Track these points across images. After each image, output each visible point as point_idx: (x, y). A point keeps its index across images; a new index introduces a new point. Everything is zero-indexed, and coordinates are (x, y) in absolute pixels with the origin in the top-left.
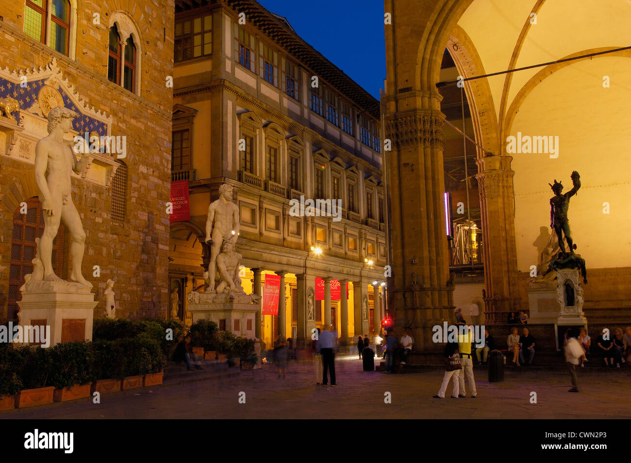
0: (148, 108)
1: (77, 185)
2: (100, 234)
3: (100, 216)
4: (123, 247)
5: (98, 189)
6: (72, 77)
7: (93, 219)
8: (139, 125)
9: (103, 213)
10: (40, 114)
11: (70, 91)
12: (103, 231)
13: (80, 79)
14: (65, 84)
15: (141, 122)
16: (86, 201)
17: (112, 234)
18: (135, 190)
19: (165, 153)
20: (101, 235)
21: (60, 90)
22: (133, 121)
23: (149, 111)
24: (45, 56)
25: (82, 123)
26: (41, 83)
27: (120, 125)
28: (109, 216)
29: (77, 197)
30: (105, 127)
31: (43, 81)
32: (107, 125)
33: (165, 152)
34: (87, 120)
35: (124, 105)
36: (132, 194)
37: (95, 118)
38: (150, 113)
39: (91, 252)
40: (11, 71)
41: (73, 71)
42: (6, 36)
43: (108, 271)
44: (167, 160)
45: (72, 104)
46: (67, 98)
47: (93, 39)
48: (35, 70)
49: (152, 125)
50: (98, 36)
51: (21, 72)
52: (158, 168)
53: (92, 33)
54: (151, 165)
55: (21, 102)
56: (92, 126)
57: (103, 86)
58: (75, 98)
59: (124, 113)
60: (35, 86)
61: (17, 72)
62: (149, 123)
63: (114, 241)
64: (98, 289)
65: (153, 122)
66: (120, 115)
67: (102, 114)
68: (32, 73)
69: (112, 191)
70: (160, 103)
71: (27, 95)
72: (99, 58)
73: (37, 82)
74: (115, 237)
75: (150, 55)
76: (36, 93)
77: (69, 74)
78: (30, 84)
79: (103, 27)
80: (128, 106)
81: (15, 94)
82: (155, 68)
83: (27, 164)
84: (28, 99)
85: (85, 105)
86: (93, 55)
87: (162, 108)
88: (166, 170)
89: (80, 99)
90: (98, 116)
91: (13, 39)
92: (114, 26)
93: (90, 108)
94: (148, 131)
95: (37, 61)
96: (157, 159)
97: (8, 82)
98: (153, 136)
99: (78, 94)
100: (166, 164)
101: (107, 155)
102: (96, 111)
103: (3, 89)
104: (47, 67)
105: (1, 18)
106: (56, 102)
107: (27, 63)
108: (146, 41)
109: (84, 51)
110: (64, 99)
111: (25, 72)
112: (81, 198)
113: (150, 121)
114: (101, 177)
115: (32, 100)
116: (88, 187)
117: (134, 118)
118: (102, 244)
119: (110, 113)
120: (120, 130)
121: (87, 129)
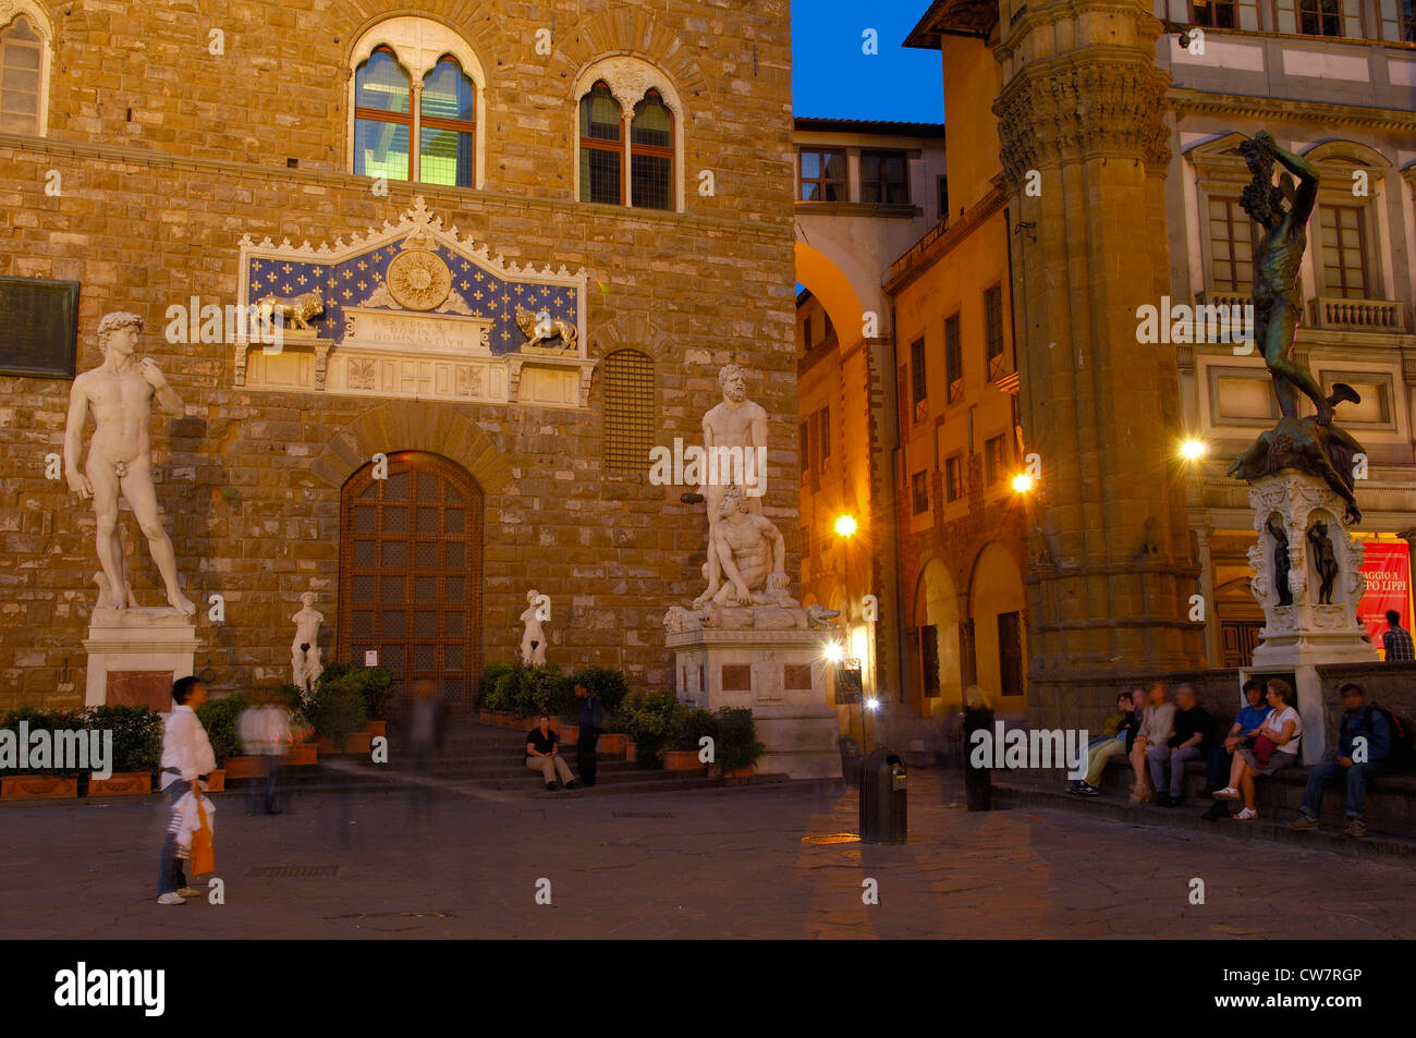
0: (704, 227)
1: (497, 418)
2: (569, 502)
3: (570, 467)
4: (642, 523)
5: (559, 418)
6: (473, 219)
7: (548, 476)
8: (679, 268)
9: (576, 462)
10: (392, 305)
11: (465, 248)
12: (577, 497)
13: (495, 218)
14: (449, 237)
15: (686, 262)
16: (526, 446)
17: (612, 499)
18: (673, 402)
19: (771, 312)
20: (572, 504)
21: (443, 252)
22: (660, 266)
23: (711, 234)
24: (399, 199)
25: (506, 299)
26: (391, 250)
27: (614, 280)
28: (596, 466)
29: (501, 440)
30: (571, 294)
31: (397, 244)
32: (575, 290)
33: (771, 309)
34: (519, 290)
35: (629, 238)
36: (665, 413)
37: (538, 282)
38: (716, 237)
39: (546, 539)
40: (315, 247)
41: (475, 207)
42: (308, 190)
43: (600, 573)
44: (778, 325)
45: (475, 269)
46: (461, 260)
47: (525, 134)
48: (371, 230)
49: (724, 261)
50: (543, 124)
51: (339, 242)
52: (749, 347)
53: (522, 122)
54: (724, 346)
55: (348, 294)
56: (532, 299)
57: (560, 217)
58: (480, 257)
59: (629, 254)
60: (377, 258)
61: (331, 245)
62: (711, 259)
63: (613, 512)
64: (571, 609)
65: (724, 254)
66: (617, 260)
67: (555, 270)
68: (365, 236)
69: (608, 413)
70: (748, 209)
71: (363, 276)
72: (546, 165)
73: (382, 251)
74: (616, 503)
75: (709, 114)
76: (382, 268)
77: (464, 216)
78: (366, 257)
79: (551, 101)
80: (641, 237)
81: (332, 283)
82: (727, 139)
83: (366, 399)
84: (362, 286)
85: (506, 265)
86: (528, 165)
87: (755, 217)
88: (776, 346)
89: (491, 256)
90: (546, 276)
91: (322, 191)
92: (601, 89)
93: (521, 267)
94: (711, 275)
95: (380, 214)
96: (745, 329)
97: (313, 266)
98: (727, 283)
99: (486, 248)
100: (775, 335)
101: (557, 350)
102: (539, 269)
103: (303, 280)
104: (402, 218)
105: (292, 163)
106: (426, 275)
107: (355, 222)
108: (693, 92)
109: (504, 162)
110: (455, 263)
111: (347, 241)
112: (511, 440)
113: (714, 254)
114: (565, 392)
115: (373, 285)
116: (529, 418)
117: (663, 257)
118: (578, 522)
119: (580, 264)
120: (617, 291)
121: (519, 307)
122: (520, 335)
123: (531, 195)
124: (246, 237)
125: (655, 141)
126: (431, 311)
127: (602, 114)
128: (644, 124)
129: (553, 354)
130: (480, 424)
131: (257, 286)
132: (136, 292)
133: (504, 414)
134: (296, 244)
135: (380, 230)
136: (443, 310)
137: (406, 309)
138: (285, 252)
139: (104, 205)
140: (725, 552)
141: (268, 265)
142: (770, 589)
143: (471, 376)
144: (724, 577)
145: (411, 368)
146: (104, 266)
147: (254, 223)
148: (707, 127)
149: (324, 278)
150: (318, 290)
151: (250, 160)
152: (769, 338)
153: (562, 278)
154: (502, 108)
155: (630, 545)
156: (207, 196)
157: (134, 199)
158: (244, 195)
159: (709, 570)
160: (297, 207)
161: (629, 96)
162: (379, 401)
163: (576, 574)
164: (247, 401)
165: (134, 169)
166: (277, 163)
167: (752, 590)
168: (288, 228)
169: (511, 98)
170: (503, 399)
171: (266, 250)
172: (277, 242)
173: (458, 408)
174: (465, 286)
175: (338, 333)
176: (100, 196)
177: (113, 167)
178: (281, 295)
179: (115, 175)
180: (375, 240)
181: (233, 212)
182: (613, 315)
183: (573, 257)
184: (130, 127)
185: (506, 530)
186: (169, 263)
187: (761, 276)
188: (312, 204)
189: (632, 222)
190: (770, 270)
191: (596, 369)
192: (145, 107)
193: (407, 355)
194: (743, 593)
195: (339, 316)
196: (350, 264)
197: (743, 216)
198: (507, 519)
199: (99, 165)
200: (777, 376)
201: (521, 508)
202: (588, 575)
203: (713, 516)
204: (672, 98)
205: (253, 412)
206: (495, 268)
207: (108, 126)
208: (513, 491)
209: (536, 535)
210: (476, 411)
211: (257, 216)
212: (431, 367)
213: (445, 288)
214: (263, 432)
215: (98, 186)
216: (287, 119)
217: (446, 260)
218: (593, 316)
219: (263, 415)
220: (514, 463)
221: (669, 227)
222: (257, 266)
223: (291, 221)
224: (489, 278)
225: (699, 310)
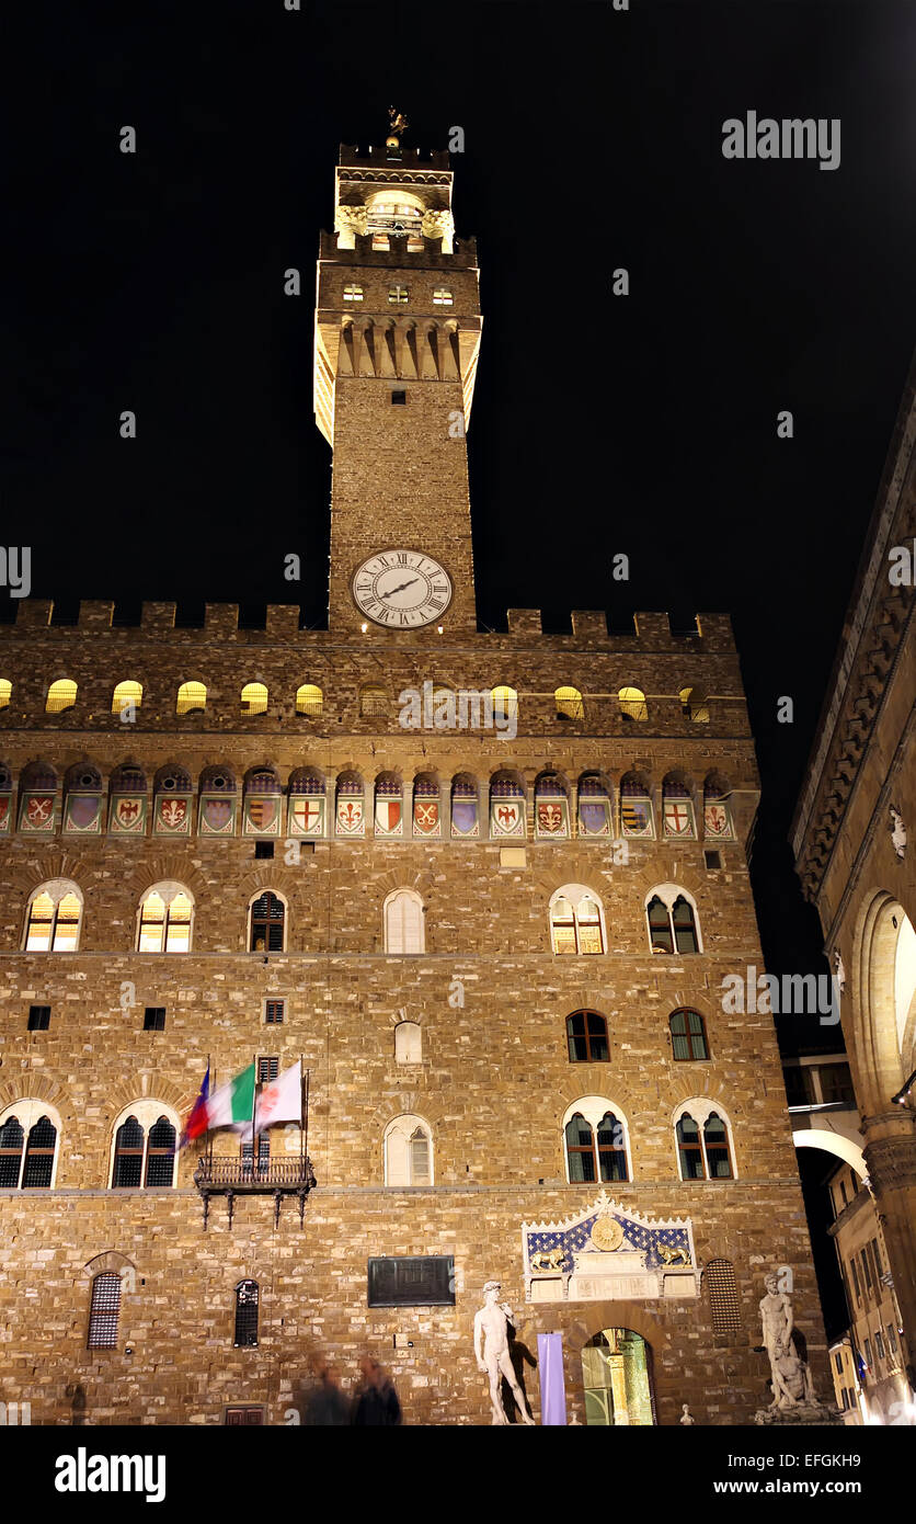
0: (750, 1185)
1: (655, 1306)
2: (698, 1351)
3: (696, 1331)
5: (685, 1303)
6: (629, 1198)
7: (685, 1336)
8: (740, 1210)
9: (698, 1327)
10: (596, 1249)
11: (628, 1215)
12: (703, 1347)
13: (641, 1196)
14: (619, 1210)
15: (743, 1206)
16: (671, 1320)
17: (719, 1347)
18: (746, 1288)
19: (796, 1229)
20: (700, 1352)
21: (617, 1217)
22: (729, 1210)
23: (755, 1188)
24: (594, 1193)
26: (592, 1221)
27: (706, 1221)
28: (709, 1329)
29: (658, 1318)
30: (684, 1232)
31: (595, 1217)
32: (686, 1230)
33: (795, 1226)
34: (657, 1233)
35: (711, 1197)
37: (666, 1228)
38: (758, 1190)
39: (688, 1373)
40: (556, 1223)
41: (630, 1192)
42: (550, 1194)
43: (720, 1392)
44: (799, 1236)
45: (634, 1225)
46: (626, 1221)
47: (651, 1148)
48: (581, 1211)
49: (763, 1203)
50: (659, 1142)
51: (567, 1220)
52: (784, 1250)
53: (648, 1142)
54: (770, 1251)
55: (574, 1246)
56: (665, 1238)
57: (672, 1191)
58: (635, 1218)
59: (711, 1206)
60: (586, 1225)
61: (563, 1221)
62: (756, 1203)
63: (721, 1355)
64: (707, 1416)
65: (763, 1199)
66: (706, 1210)
67: (675, 1220)
68: (579, 1215)
69: (710, 1298)
70: (772, 1171)
71: (579, 1237)
72: (663, 1164)
73: (587, 1222)
74: (723, 1349)
75: (744, 1122)
76: (589, 1231)
77: (625, 1197)
78: (580, 1226)
79: (662, 1129)
80: (717, 1196)
81: (566, 1241)
82: (756, 1134)
83: (588, 1302)
84: (580, 1241)
85: (649, 1221)
86: (654, 1165)
87: (777, 1175)
88: (799, 1248)
89: (641, 1217)
90: (671, 1225)
91: (556, 1194)
92: (686, 1116)
93: (657, 1220)
94: (758, 1212)
95: (585, 1202)
96: (780, 1241)
97: (555, 1234)
98: (767, 1215)
99: (638, 1213)
100: (798, 1242)
101: (681, 1266)
102: (666, 1221)
103: (552, 1241)
104: (596, 1202)
105: (541, 1181)
106: (611, 1232)
107: (573, 1208)
108: (734, 1111)
109: (641, 1165)
110: (624, 1223)
111: (570, 1218)
112: (663, 1318)
113: (757, 1200)
114: (687, 1287)
115: (584, 1239)
116: (671, 1304)
117: (730, 1205)
118: (704, 1362)
119: (686, 1216)
120: (708, 1227)
121: (659, 1243)
122: (661, 1260)
123: (657, 1181)
124: (524, 1223)
125: (717, 1137)
126: (615, 1251)
127: (688, 1128)
128: (710, 1129)
129: (679, 1268)
130: (647, 1310)
131: (531, 1247)
132: (478, 1257)
133: (657, 1303)
134: (547, 1223)
135: (585, 1211)
136: (620, 1249)
137: (602, 1251)
138: (543, 1229)
139: (460, 1215)
140: (781, 1379)
141: (536, 1236)
142: (807, 1399)
143: (638, 1284)
144: (782, 1392)
145: (608, 1282)
146: (463, 1246)
147: (526, 1215)
148: (744, 1128)
149: (562, 1240)
150: (559, 1246)
151: (523, 1183)
152: (795, 1244)
153: (679, 1224)
154: (638, 1136)
155: (733, 1374)
156: (505, 1203)
157: (474, 1210)
158: (521, 1202)
159: (774, 1389)
160: (546, 1203)
161: (701, 1118)
162: (595, 1303)
163: (707, 1393)
164: (532, 1308)
165: (472, 1195)
166: (535, 1182)
167: (797, 1399)
168: (543, 1215)
169: (642, 1130)
170: (656, 1295)
171: (535, 1229)
172: (538, 1223)
173: (635, 1302)
174: (630, 1234)
175: (571, 1267)
176: (458, 1211)
177: (463, 1196)
178: (543, 1251)
179: (463, 1200)
180: (584, 1216)
181: (517, 1211)
182: (708, 1240)
183: (685, 1212)
184: (469, 1174)
185: (667, 1369)
186: (491, 1240)
187: (785, 1209)
188: (553, 1200)
189: (711, 1188)
190: (789, 1204)
191: (702, 1273)
192: (474, 1164)
193: (606, 1276)
194: (793, 1402)
195: (571, 1259)
196: (573, 1230)
197: (771, 1176)
198: (666, 1363)
199: (457, 1196)
200: (803, 1265)
201: (673, 1356)
202: (714, 1393)
203: (772, 1357)
204: (723, 1115)
205: (536, 1314)
206: (644, 1223)
207: (460, 1175)
208: (668, 1347)
209: (683, 1372)
210: (640, 1303)
211: (528, 1211)
212: (617, 1282)
213: (621, 1238)
214: (542, 1324)
215: (457, 1206)
216: (536, 1159)
217: (620, 1222)
218: (698, 1242)
219: (540, 1315)
220: (666, 1330)
221: (731, 1187)
222: (531, 1237)
223: (544, 1212)
224: (641, 1228)
225: (754, 1232)
